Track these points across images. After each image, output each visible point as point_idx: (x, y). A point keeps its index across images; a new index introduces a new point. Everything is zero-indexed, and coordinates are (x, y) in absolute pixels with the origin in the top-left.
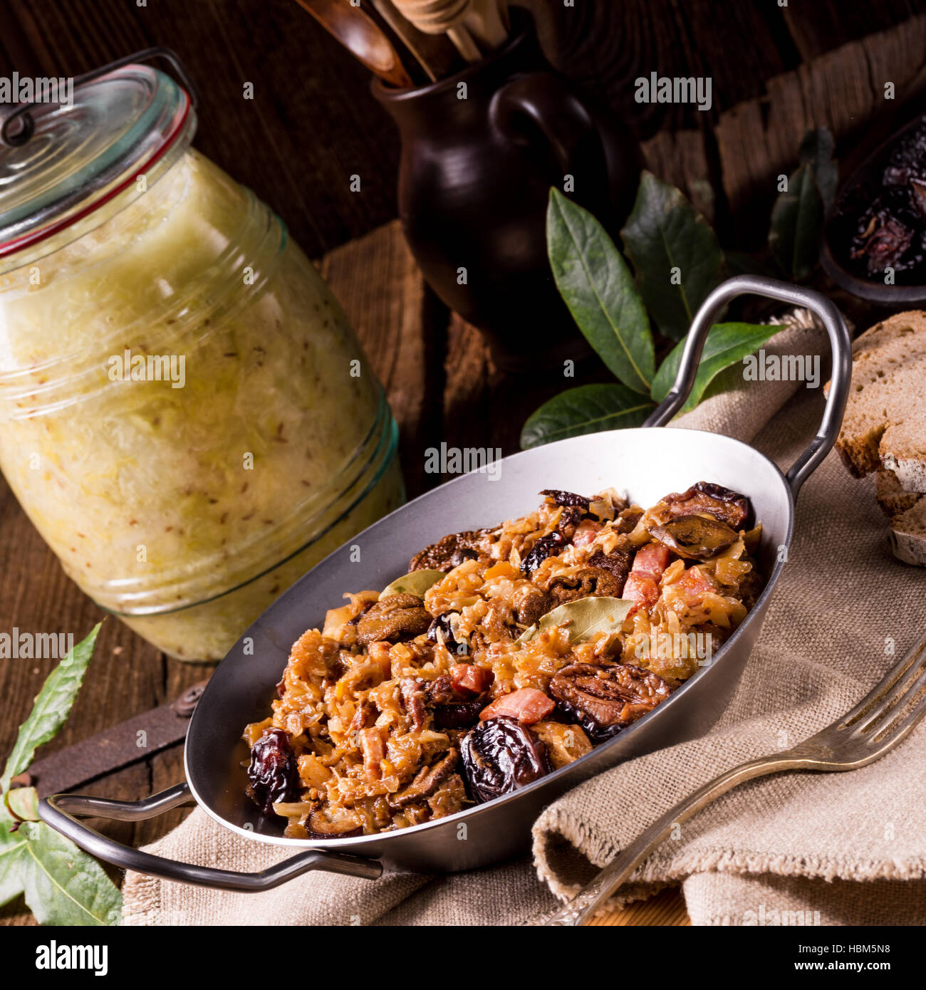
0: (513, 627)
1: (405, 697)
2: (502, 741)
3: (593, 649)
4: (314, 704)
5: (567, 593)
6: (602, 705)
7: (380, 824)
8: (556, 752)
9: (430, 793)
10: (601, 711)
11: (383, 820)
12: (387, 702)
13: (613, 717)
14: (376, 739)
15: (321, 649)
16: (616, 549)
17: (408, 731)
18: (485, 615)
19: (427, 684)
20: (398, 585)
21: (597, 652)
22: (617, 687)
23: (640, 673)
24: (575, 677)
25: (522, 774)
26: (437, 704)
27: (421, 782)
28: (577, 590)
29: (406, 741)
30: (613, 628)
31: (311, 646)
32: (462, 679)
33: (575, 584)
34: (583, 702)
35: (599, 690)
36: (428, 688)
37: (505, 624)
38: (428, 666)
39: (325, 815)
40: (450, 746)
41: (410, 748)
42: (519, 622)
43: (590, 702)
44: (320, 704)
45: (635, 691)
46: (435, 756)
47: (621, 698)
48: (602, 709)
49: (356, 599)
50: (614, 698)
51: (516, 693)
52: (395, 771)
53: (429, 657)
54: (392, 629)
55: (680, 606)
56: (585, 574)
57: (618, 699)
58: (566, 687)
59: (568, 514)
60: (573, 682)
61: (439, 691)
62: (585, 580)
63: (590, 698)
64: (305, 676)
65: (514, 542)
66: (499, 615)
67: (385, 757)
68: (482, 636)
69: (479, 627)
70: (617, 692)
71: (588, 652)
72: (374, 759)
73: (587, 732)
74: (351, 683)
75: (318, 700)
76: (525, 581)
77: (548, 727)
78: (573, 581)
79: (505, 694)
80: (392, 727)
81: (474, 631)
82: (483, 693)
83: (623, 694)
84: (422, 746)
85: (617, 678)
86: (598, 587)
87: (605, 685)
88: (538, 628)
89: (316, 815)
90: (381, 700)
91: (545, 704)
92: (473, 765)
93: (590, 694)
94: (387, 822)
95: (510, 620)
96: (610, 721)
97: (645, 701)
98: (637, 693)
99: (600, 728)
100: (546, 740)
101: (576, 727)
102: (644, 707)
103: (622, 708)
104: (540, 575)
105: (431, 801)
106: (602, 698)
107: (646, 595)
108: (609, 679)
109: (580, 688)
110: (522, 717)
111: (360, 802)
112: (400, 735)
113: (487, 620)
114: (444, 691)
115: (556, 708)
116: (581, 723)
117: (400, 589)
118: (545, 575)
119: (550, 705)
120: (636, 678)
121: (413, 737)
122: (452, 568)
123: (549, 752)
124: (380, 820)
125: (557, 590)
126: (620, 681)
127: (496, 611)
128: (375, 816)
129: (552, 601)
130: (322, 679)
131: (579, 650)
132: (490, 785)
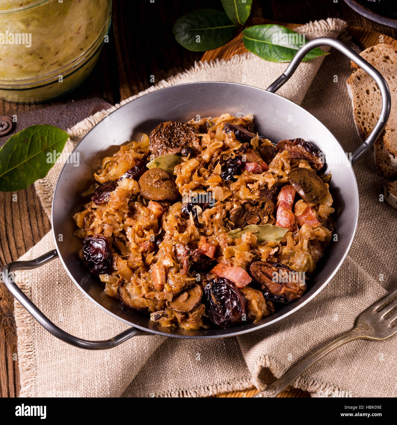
0: (227, 222)
1: (178, 253)
3: (269, 252)
4: (119, 223)
5: (252, 209)
7: (158, 309)
8: (252, 306)
9: (191, 312)
10: (272, 287)
11: (160, 308)
13: (277, 291)
16: (273, 186)
18: (216, 214)
19: (191, 251)
20: (157, 161)
21: (271, 254)
24: (262, 266)
25: (236, 314)
26: (194, 262)
27: (185, 301)
28: (256, 207)
29: (179, 279)
30: (277, 240)
31: (123, 197)
32: (206, 252)
34: (264, 280)
36: (191, 254)
37: (224, 220)
38: (186, 233)
39: (126, 290)
42: (230, 220)
43: (267, 281)
44: (122, 225)
51: (234, 268)
52: (171, 291)
53: (184, 226)
55: (308, 234)
56: (261, 200)
58: (257, 271)
60: (260, 269)
61: (197, 257)
63: (267, 279)
64: (118, 211)
65: (215, 154)
66: (222, 216)
67: (166, 283)
68: (212, 223)
69: (212, 220)
71: (267, 253)
73: (265, 297)
75: (121, 222)
76: (227, 188)
77: (249, 292)
78: (255, 202)
79: (228, 266)
80: (171, 267)
82: (214, 259)
84: (185, 282)
86: (265, 207)
88: (242, 230)
89: (122, 290)
91: (248, 280)
93: (268, 277)
95: (227, 219)
96: (276, 293)
99: (271, 295)
100: (248, 298)
101: (260, 293)
102: (293, 291)
103: (282, 288)
105: (190, 315)
107: (291, 222)
108: (277, 271)
109: (263, 273)
110: (238, 285)
112: (175, 273)
113: (218, 216)
114: (199, 257)
115: (252, 281)
116: (264, 292)
117: (158, 164)
119: (250, 280)
121: (182, 277)
122: (180, 155)
123: (248, 305)
124: (158, 307)
125: (247, 206)
128: (156, 305)
129: (245, 211)
130: (124, 213)
131: (262, 250)
132: (219, 313)
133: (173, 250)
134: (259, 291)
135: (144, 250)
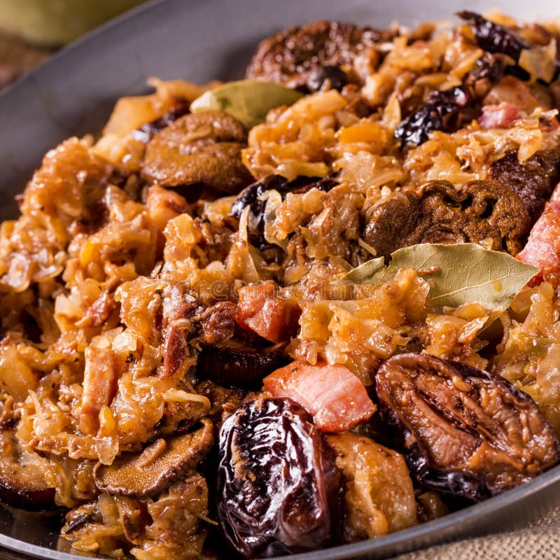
0: (354, 242)
1: (165, 315)
2: (280, 448)
3: (458, 331)
4: (54, 251)
5: (446, 212)
6: (446, 433)
7: (80, 496)
9: (155, 495)
10: (442, 441)
11: (85, 493)
12: (137, 314)
13: (457, 459)
14: (105, 368)
15: (82, 175)
16: (537, 157)
17: (154, 373)
18: (318, 214)
19: (200, 308)
20: (225, 95)
21: (462, 338)
22: (477, 411)
23: (516, 402)
24: (418, 373)
25: (295, 515)
26: (205, 346)
27: (148, 465)
28: (463, 210)
29: (147, 390)
30: (498, 301)
31: (69, 168)
32: (252, 315)
33: (462, 198)
34: (419, 418)
35: (449, 407)
36: (198, 317)
37: (343, 234)
38: (215, 267)
40: (207, 417)
41: (148, 403)
42: (363, 238)
43: (429, 422)
45: (502, 424)
46: (182, 423)
47: (479, 431)
48: (445, 439)
49: (165, 90)
50: (467, 427)
51: (324, 370)
52: (116, 432)
53: (221, 252)
54: (188, 177)
56: (481, 189)
57: (473, 431)
58: (400, 386)
59: (486, 65)
60: (413, 380)
61: (214, 326)
62: (480, 196)
63: (431, 416)
64: (50, 208)
65: (400, 81)
66: (337, 221)
67: (109, 405)
68: (305, 244)
69: (303, 230)
70: (473, 417)
71: (449, 334)
72: (94, 401)
73: (412, 471)
74: (106, 247)
75: (60, 247)
76: (394, 161)
77: (356, 448)
78: (460, 193)
79: (308, 364)
80: (132, 358)
81: (294, 233)
82: (279, 345)
83: (483, 424)
84: (166, 405)
85: (479, 395)
86: (494, 214)
87: (459, 399)
88: (386, 263)
90: (128, 307)
91: (360, 408)
92: (229, 468)
93: (433, 408)
95: (352, 232)
96: (451, 463)
97: (513, 451)
98: (505, 430)
99: (435, 470)
100: (346, 467)
101: (397, 457)
102: (508, 460)
103: (474, 449)
104: (418, 161)
105: (152, 507)
106: (450, 421)
108: (467, 394)
109: (421, 394)
110: (321, 420)
111: (57, 457)
112: (142, 375)
113: (319, 222)
114: (220, 328)
115: (375, 415)
116: (410, 454)
117: (224, 102)
118: (426, 162)
119: (369, 410)
120: (509, 405)
121: (157, 387)
122: (304, 90)
123: (346, 489)
124: (80, 492)
125: (433, 201)
126: (483, 403)
127: (335, 213)
128: (75, 483)
129: (421, 216)
130: (72, 219)
131: (437, 325)
132: (245, 510)
133: (152, 304)
134: (392, 452)
135: (93, 320)
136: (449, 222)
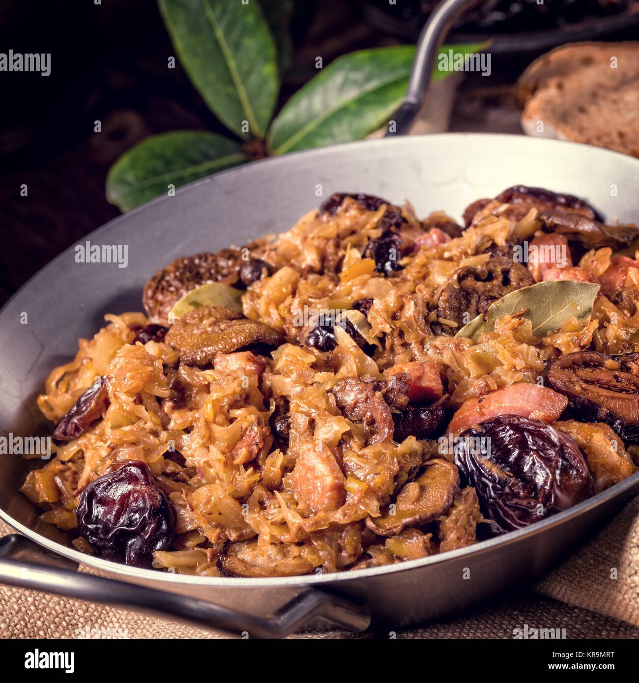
4: (156, 434)
5: (484, 286)
6: (623, 399)
7: (350, 559)
9: (446, 511)
11: (354, 555)
16: (509, 239)
17: (367, 444)
19: (381, 384)
20: (192, 300)
24: (576, 369)
26: (401, 408)
29: (377, 455)
30: (581, 317)
32: (421, 378)
33: (487, 275)
35: (613, 383)
37: (426, 319)
39: (241, 561)
40: (427, 460)
43: (607, 397)
50: (635, 391)
51: (509, 389)
52: (370, 491)
54: (245, 338)
58: (570, 381)
60: (576, 375)
61: (401, 392)
62: (498, 270)
63: (605, 393)
67: (347, 477)
68: (401, 334)
72: (337, 478)
73: (617, 432)
78: (483, 271)
79: (490, 391)
80: (343, 440)
82: (446, 396)
84: (399, 458)
85: (629, 369)
87: (616, 376)
88: (484, 319)
89: (231, 562)
91: (559, 400)
92: (486, 477)
93: (604, 387)
94: (362, 557)
95: (434, 315)
101: (603, 425)
105: (447, 521)
106: (621, 391)
108: (619, 370)
109: (588, 381)
111: (319, 534)
113: (409, 313)
114: (407, 392)
116: (607, 421)
118: (424, 272)
124: (350, 556)
125: (471, 284)
127: (415, 304)
129: (468, 295)
132: (519, 498)
133: (332, 400)
135: (250, 452)
136: (490, 291)
